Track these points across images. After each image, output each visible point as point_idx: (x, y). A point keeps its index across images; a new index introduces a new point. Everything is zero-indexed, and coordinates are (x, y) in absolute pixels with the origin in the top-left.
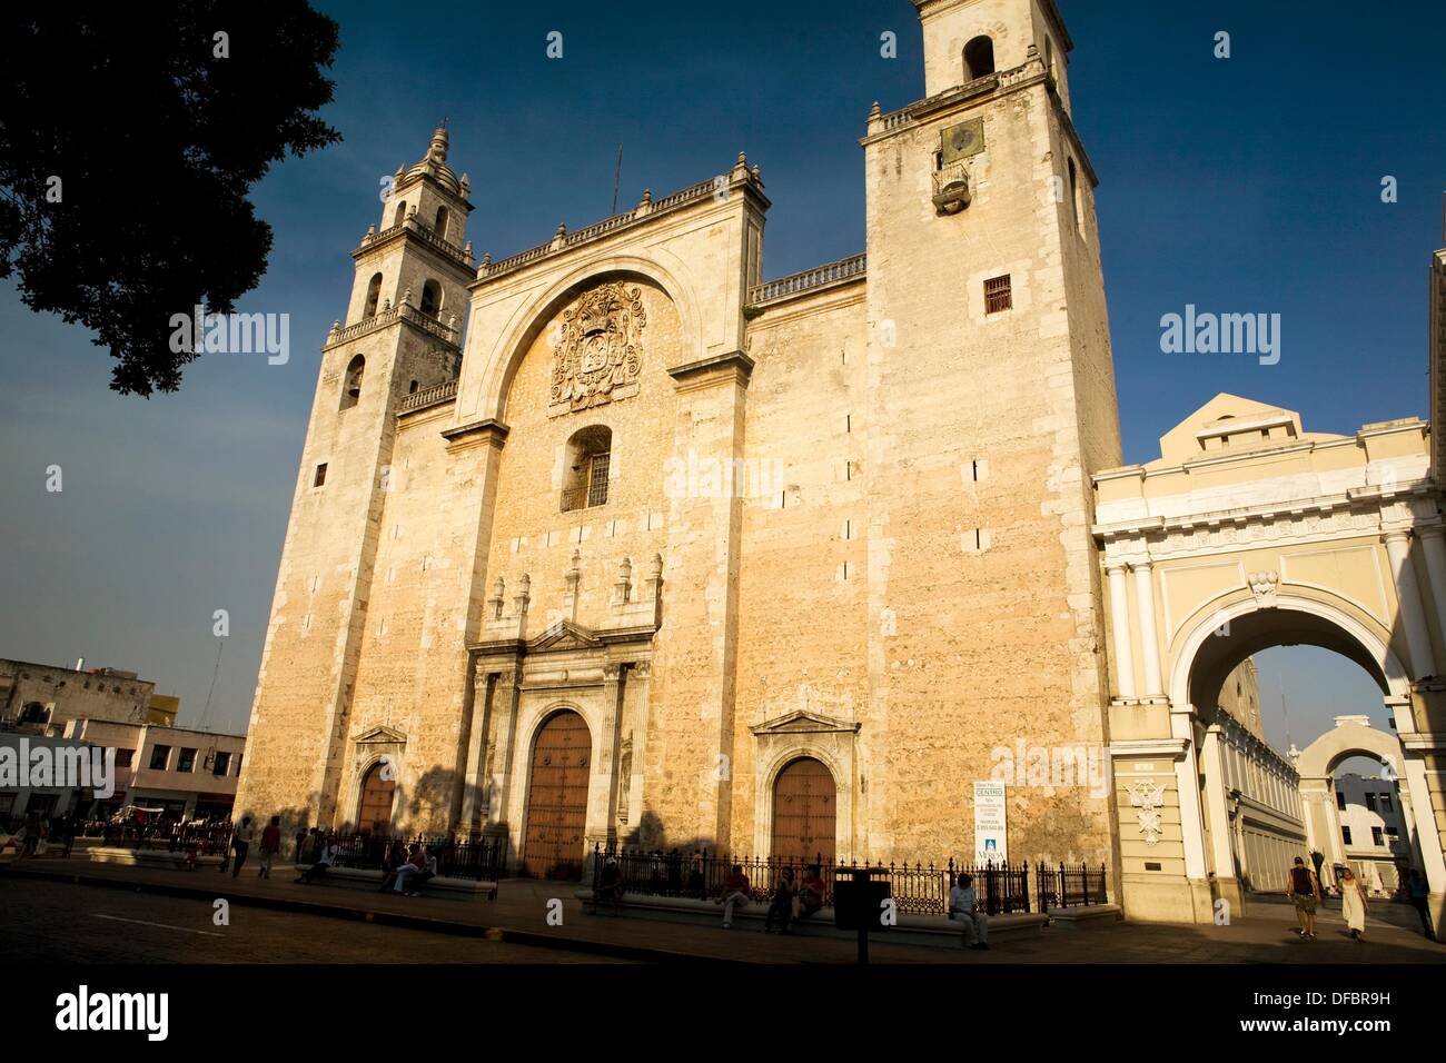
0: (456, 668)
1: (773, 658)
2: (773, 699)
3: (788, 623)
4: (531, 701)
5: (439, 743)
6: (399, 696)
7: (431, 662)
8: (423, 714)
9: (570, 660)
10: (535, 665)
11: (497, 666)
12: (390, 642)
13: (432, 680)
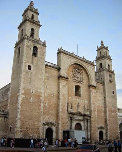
4: (75, 121)
7: (62, 113)
8: (62, 121)
9: (79, 117)
10: (75, 116)
11: (71, 116)
12: (48, 107)
13: (63, 116)
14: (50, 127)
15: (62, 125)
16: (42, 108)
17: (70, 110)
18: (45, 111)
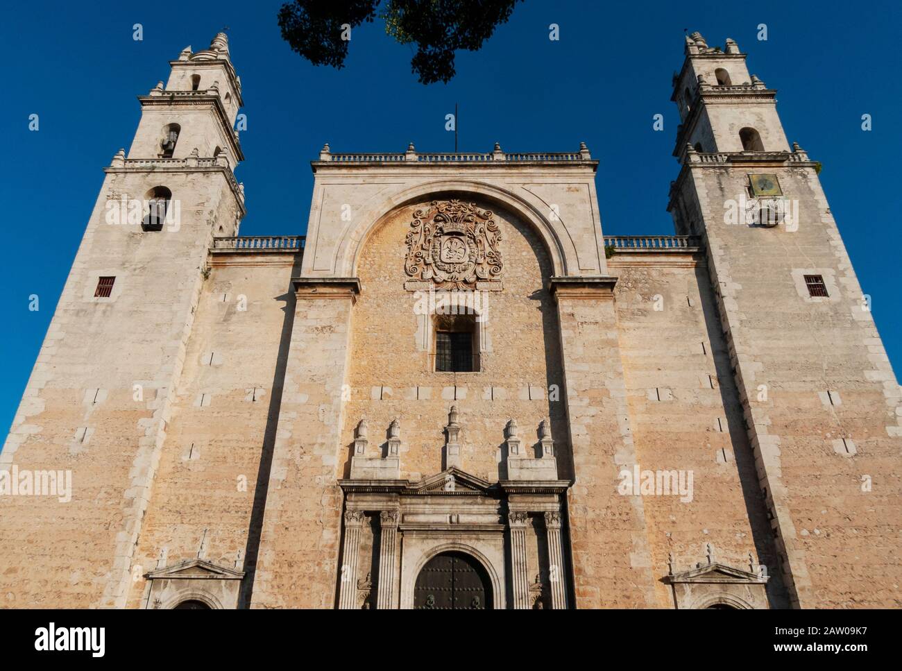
1: (673, 519)
2: (681, 554)
4: (414, 541)
7: (287, 494)
8: (278, 549)
9: (457, 504)
10: (415, 506)
11: (375, 504)
12: (204, 468)
13: (289, 514)
14: (199, 595)
15: (281, 577)
16: (135, 482)
17: (365, 469)
18: (178, 499)
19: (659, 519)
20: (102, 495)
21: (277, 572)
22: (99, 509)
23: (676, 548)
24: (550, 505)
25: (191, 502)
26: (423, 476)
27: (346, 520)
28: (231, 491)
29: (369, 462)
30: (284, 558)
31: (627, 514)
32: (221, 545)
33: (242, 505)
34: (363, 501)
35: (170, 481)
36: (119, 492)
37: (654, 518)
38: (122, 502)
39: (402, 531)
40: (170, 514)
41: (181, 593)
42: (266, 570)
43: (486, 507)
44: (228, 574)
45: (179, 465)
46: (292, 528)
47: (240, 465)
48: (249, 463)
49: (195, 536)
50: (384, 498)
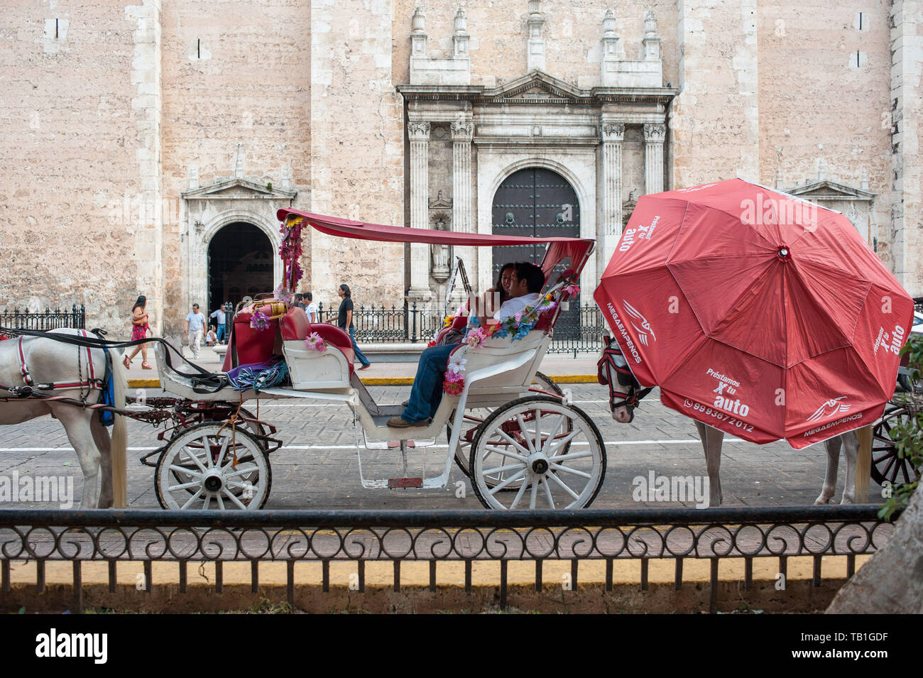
0: (382, 113)
1: (788, 132)
2: (789, 170)
3: (802, 101)
4: (491, 156)
5: (372, 200)
6: (256, 141)
7: (336, 102)
8: (334, 166)
9: (541, 114)
10: (490, 116)
11: (443, 114)
12: (219, 71)
13: (342, 126)
14: (245, 216)
15: (342, 195)
16: (142, 89)
17: (428, 72)
18: (195, 109)
19: (772, 132)
20: (103, 105)
21: (337, 191)
22: (105, 122)
23: (786, 164)
24: (651, 116)
25: (212, 112)
26: (498, 80)
27: (410, 133)
28: (260, 98)
29: (432, 63)
30: (342, 176)
31: (739, 127)
32: (260, 162)
33: (278, 116)
34: (427, 110)
35: (180, 86)
36: (126, 101)
37: (767, 130)
38: (132, 114)
39: (476, 145)
40: (191, 127)
41: (224, 214)
42: (323, 189)
43: (574, 117)
44: (276, 194)
45: (187, 67)
46: (348, 143)
47: (265, 66)
48: (276, 64)
49: (226, 153)
50: (454, 107)
